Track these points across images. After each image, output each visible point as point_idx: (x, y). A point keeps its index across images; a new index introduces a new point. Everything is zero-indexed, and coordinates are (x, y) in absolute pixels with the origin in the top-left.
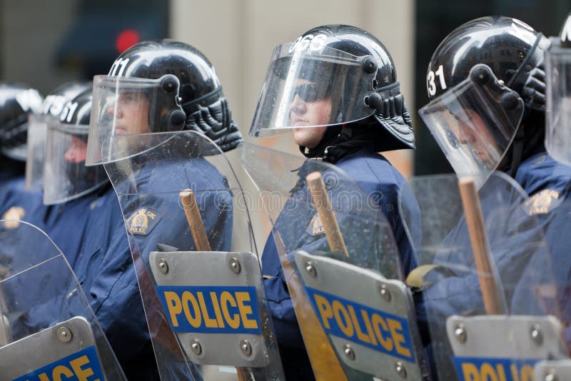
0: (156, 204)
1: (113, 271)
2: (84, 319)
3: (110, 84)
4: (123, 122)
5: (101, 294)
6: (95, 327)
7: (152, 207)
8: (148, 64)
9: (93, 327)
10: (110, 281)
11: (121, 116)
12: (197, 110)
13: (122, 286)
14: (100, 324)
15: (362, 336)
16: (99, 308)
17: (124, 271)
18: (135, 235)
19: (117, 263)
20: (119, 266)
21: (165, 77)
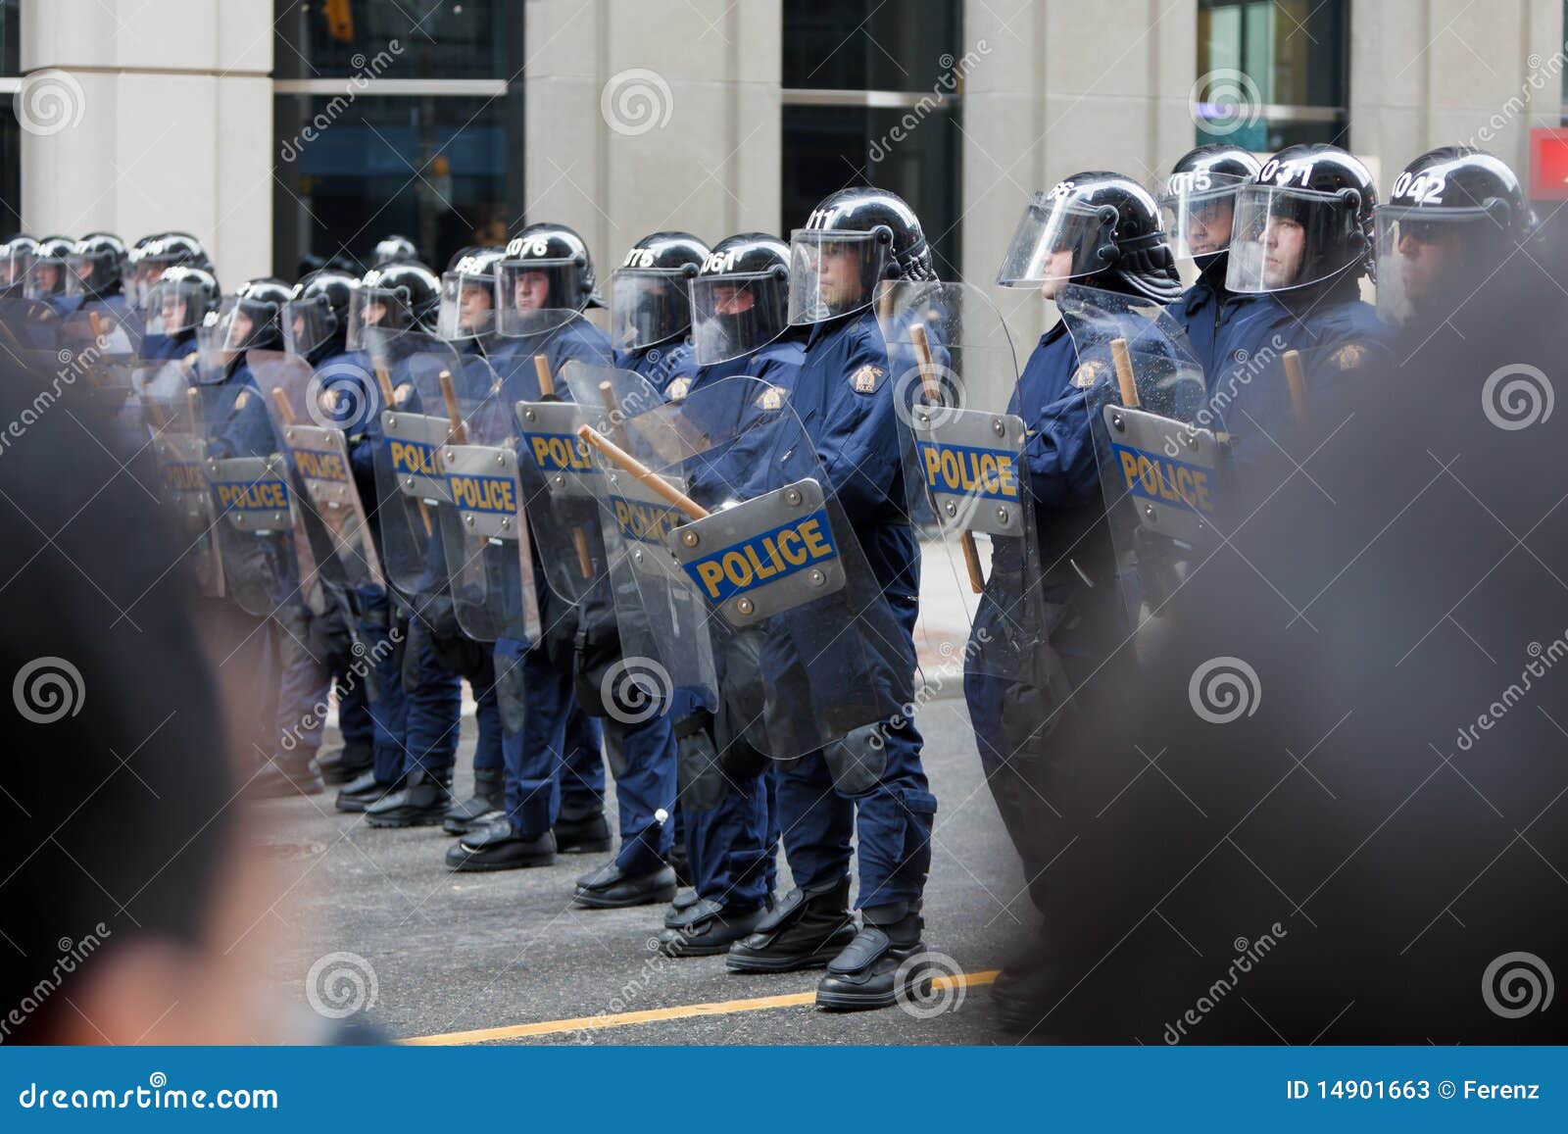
0: (881, 361)
1: (842, 432)
2: (817, 482)
3: (810, 238)
4: (829, 276)
5: (831, 456)
6: (826, 490)
7: (878, 363)
8: (849, 215)
9: (823, 489)
10: (839, 442)
11: (825, 270)
12: (909, 261)
13: (852, 447)
14: (831, 487)
15: (1165, 494)
16: (830, 469)
17: (853, 432)
18: (862, 393)
19: (845, 423)
20: (845, 427)
21: (877, 228)
